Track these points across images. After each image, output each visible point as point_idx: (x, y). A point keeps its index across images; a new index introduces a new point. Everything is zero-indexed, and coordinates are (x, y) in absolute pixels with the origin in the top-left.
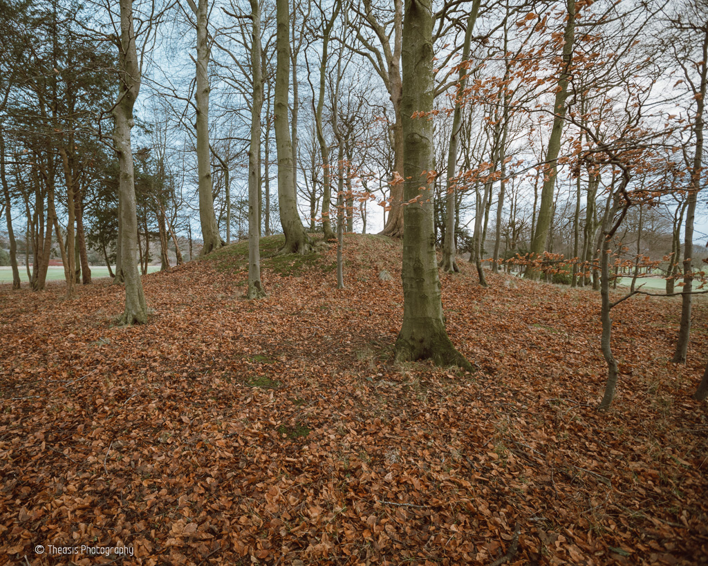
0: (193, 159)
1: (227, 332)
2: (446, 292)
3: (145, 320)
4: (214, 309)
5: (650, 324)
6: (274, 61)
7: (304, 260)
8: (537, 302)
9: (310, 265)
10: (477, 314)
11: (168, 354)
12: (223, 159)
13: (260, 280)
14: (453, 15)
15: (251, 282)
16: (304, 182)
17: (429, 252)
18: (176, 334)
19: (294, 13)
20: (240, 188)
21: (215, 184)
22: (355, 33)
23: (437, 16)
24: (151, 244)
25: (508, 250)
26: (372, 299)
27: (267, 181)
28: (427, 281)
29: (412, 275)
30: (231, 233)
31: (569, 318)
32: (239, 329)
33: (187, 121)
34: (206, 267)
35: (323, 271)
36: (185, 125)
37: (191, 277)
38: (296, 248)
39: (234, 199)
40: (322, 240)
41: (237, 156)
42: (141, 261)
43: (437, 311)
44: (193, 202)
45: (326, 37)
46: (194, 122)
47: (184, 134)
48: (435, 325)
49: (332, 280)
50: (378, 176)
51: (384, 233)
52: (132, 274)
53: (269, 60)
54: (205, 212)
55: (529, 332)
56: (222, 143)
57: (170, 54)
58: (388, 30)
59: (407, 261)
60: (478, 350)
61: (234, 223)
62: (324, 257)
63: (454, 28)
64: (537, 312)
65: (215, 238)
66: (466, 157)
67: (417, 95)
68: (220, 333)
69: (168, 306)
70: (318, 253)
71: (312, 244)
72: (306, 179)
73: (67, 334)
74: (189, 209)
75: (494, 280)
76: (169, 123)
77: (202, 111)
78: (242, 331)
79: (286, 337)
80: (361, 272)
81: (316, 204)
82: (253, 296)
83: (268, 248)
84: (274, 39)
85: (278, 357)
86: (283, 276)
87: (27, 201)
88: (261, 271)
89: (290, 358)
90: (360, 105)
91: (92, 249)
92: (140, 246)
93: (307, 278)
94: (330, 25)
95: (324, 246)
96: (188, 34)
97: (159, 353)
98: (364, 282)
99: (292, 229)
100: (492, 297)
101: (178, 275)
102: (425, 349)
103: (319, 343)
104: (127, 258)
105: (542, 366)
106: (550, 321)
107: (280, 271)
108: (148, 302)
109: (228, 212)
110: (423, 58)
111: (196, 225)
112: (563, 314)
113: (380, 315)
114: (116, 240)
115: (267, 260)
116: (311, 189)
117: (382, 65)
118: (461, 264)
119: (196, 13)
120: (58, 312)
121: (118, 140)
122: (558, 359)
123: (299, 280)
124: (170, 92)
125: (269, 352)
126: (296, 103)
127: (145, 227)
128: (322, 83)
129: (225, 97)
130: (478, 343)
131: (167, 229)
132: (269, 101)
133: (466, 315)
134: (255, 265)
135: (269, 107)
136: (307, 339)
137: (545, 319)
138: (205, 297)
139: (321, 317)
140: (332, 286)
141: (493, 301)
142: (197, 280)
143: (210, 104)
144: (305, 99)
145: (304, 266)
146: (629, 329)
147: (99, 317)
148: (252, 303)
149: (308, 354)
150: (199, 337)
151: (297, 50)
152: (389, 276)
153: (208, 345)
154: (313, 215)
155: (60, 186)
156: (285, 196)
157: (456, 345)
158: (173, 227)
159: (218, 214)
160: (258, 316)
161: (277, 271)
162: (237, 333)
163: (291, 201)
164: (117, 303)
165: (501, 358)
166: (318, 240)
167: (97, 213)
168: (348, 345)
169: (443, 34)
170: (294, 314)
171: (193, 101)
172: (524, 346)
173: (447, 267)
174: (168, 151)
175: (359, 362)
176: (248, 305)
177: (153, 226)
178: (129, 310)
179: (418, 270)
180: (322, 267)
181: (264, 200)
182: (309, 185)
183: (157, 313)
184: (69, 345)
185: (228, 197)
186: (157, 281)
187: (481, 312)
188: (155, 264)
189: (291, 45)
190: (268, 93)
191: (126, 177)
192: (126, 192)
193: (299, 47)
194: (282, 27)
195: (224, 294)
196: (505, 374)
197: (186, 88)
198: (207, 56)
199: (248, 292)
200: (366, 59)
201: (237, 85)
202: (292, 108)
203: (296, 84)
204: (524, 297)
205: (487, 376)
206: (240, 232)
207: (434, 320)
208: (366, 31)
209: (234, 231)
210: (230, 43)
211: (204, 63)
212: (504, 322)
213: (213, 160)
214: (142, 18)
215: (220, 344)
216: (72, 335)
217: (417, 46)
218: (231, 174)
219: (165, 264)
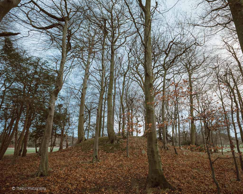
0: (78, 109)
1: (81, 178)
2: (165, 157)
3: (46, 174)
4: (77, 168)
5: (228, 166)
6: (109, 81)
7: (115, 146)
8: (194, 160)
9: (117, 148)
10: (175, 166)
11: (53, 191)
12: (89, 109)
13: (97, 154)
14: (160, 73)
15: (94, 156)
16: (117, 118)
17: (156, 145)
18: (59, 181)
19: (116, 69)
20: (94, 119)
21: (85, 118)
22: (133, 75)
23: (156, 73)
24: (57, 139)
25: (184, 141)
26: (139, 161)
27: (104, 117)
28: (156, 156)
29: (151, 153)
30: (89, 135)
31: (205, 166)
32: (87, 177)
33: (78, 96)
34: (77, 149)
35: (122, 151)
36: (77, 97)
37: (70, 153)
38: (112, 142)
39: (92, 123)
40: (122, 139)
41: (94, 108)
42: (51, 146)
43: (160, 167)
44: (76, 124)
45: (125, 76)
46: (80, 97)
47: (76, 100)
48: (160, 172)
49: (125, 154)
50: (141, 116)
51: (143, 136)
52: (45, 154)
53: (107, 80)
54: (80, 127)
55: (193, 172)
56: (90, 104)
57: (75, 76)
58: (143, 75)
59: (149, 148)
60: (176, 181)
61: (91, 132)
62: (122, 145)
63: (161, 76)
64: (194, 164)
65: (83, 137)
66: (168, 111)
67: (149, 96)
68: (78, 179)
69: (58, 167)
70: (120, 144)
71: (118, 140)
72: (117, 117)
73: (6, 184)
74: (74, 126)
75: (180, 152)
76: (71, 97)
77: (84, 94)
78: (87, 178)
79: (105, 180)
80: (135, 151)
81: (121, 125)
82: (94, 162)
83: (102, 142)
84: (109, 75)
85: (101, 189)
86: (107, 153)
87: (6, 121)
88: (99, 150)
89: (106, 189)
90: (135, 95)
91: (30, 141)
92: (52, 140)
93: (116, 153)
94: (126, 73)
95: (123, 141)
96: (82, 71)
97: (49, 191)
98: (136, 154)
99: (111, 135)
100: (180, 159)
101: (65, 152)
102: (157, 182)
103: (118, 181)
104: (44, 147)
105: (197, 186)
106: (199, 167)
107: (106, 151)
108: (49, 165)
109: (89, 127)
110: (150, 87)
111: (76, 132)
112: (203, 164)
113: (141, 168)
114: (42, 137)
115: (101, 146)
116: (119, 120)
117: (141, 84)
118: (169, 147)
119: (86, 66)
120: (5, 171)
121: (50, 103)
122: (202, 183)
123: (113, 154)
124: (73, 88)
125: (97, 187)
126: (115, 93)
127: (56, 132)
128: (123, 88)
129: (92, 90)
130: (176, 178)
131: (64, 133)
132: (106, 92)
133: (171, 166)
134: (96, 149)
135: (106, 94)
136: (114, 180)
137: (197, 167)
138: (75, 162)
139: (120, 170)
140: (125, 156)
141: (180, 160)
142: (73, 155)
143: (87, 92)
144: (118, 92)
145: (115, 149)
146: (223, 169)
147: (25, 174)
148: (93, 165)
149: (113, 187)
150: (69, 181)
151: (116, 79)
152: (145, 152)
153: (72, 185)
154: (120, 129)
155: (23, 116)
156: (109, 123)
157: (168, 179)
158: (67, 132)
159: (85, 128)
160: (95, 170)
161: (105, 151)
162: (85, 179)
163: (111, 125)
164: (35, 166)
165: (184, 184)
166: (120, 139)
167: (36, 126)
168: (129, 182)
169: (158, 78)
170: (109, 169)
171: (81, 90)
172: (191, 178)
173: (165, 148)
174: (69, 105)
175: (133, 190)
176: (92, 165)
177: (59, 132)
178: (40, 170)
179: (152, 151)
180: (122, 149)
181: (102, 124)
182: (119, 119)
183: (52, 170)
184: (5, 189)
185: (89, 122)
186: (56, 155)
187: (176, 165)
188: (57, 147)
189: (114, 77)
190: (106, 90)
191: (51, 116)
192: (49, 122)
193: (117, 78)
194: (111, 73)
195: (83, 161)
196: (185, 191)
197: (79, 86)
198: (87, 78)
199: (93, 160)
200: (137, 82)
201: (96, 87)
202: (114, 95)
203: (115, 88)
204: (190, 158)
205: (179, 192)
206: (93, 135)
207: (159, 170)
208: (137, 75)
209: (90, 134)
210: (96, 75)
211: (86, 80)
212: (184, 168)
213: (85, 109)
214: (68, 66)
215: (78, 184)
216: (8, 184)
217: (149, 83)
218: (91, 114)
219: (61, 148)
